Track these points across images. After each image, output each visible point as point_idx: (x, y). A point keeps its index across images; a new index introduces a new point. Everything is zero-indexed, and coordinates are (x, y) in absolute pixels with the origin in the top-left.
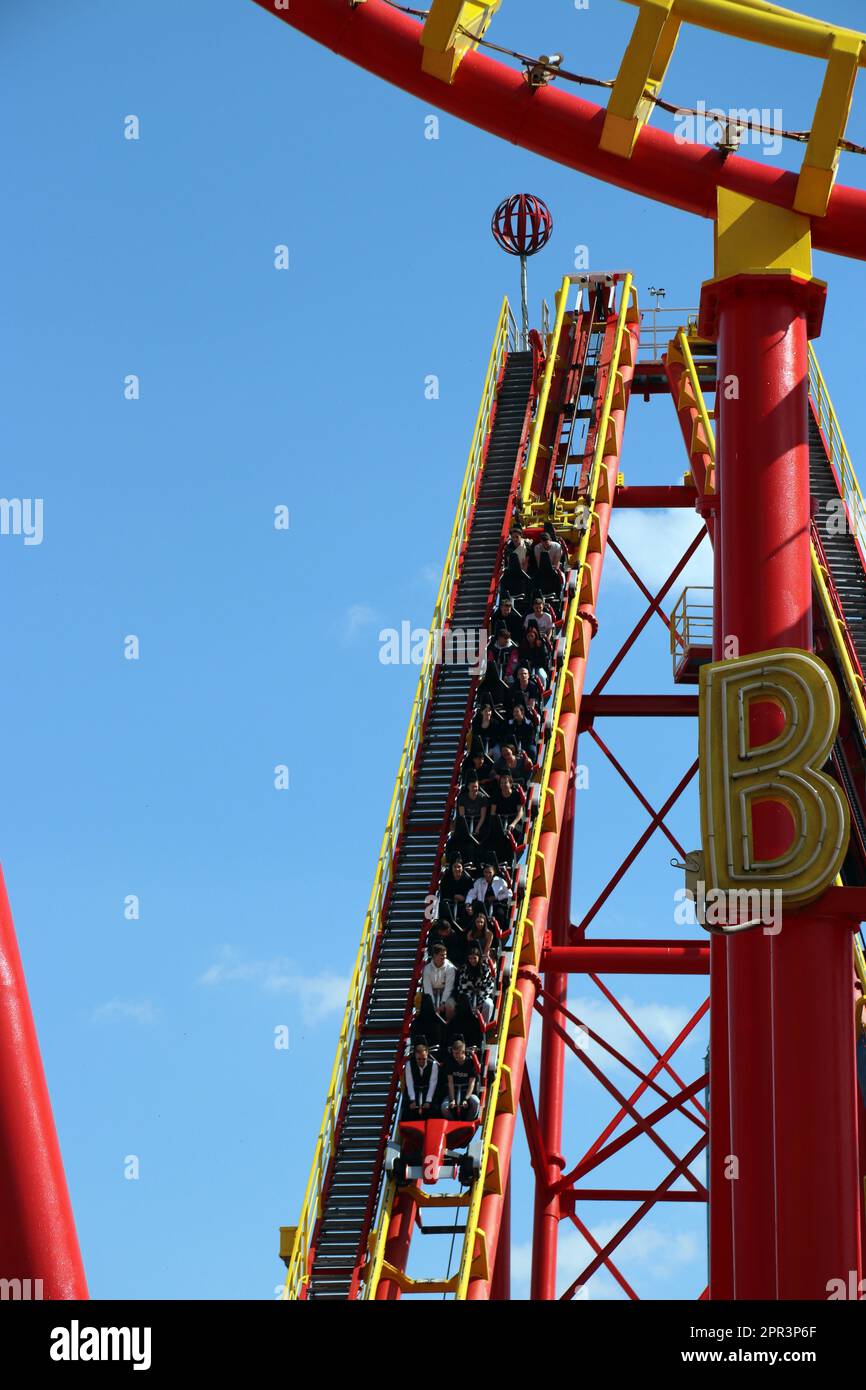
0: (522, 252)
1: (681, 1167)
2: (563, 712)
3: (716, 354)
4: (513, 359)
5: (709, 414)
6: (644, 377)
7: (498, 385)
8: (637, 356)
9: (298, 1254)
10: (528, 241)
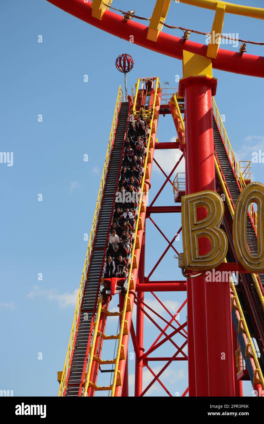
0: (125, 72)
1: (180, 350)
2: (141, 212)
3: (184, 101)
4: (123, 104)
5: (183, 120)
6: (163, 109)
7: (118, 113)
8: (161, 103)
9: (63, 380)
10: (126, 68)
